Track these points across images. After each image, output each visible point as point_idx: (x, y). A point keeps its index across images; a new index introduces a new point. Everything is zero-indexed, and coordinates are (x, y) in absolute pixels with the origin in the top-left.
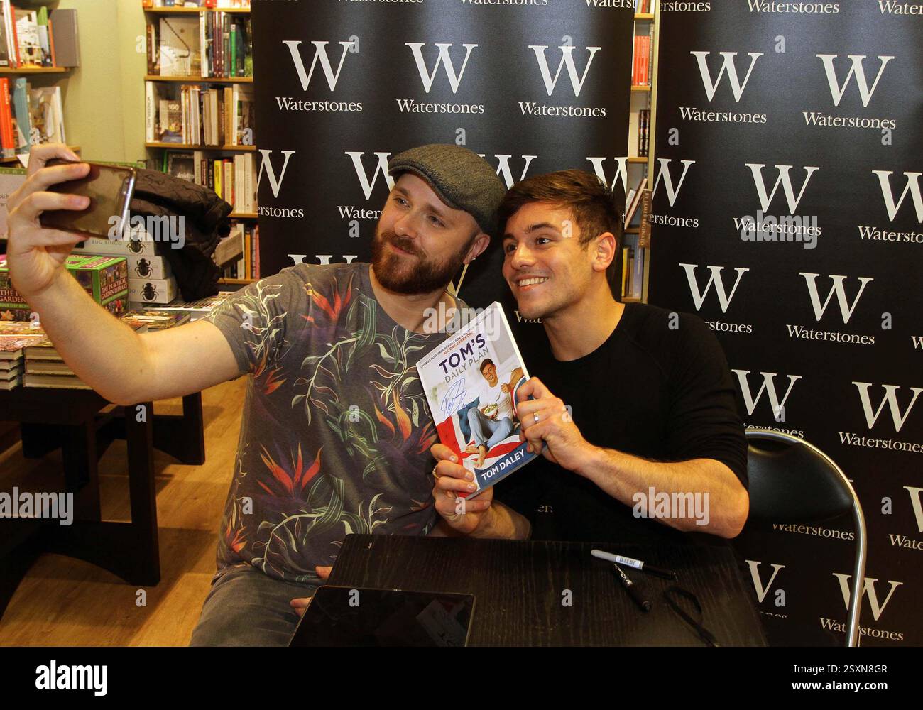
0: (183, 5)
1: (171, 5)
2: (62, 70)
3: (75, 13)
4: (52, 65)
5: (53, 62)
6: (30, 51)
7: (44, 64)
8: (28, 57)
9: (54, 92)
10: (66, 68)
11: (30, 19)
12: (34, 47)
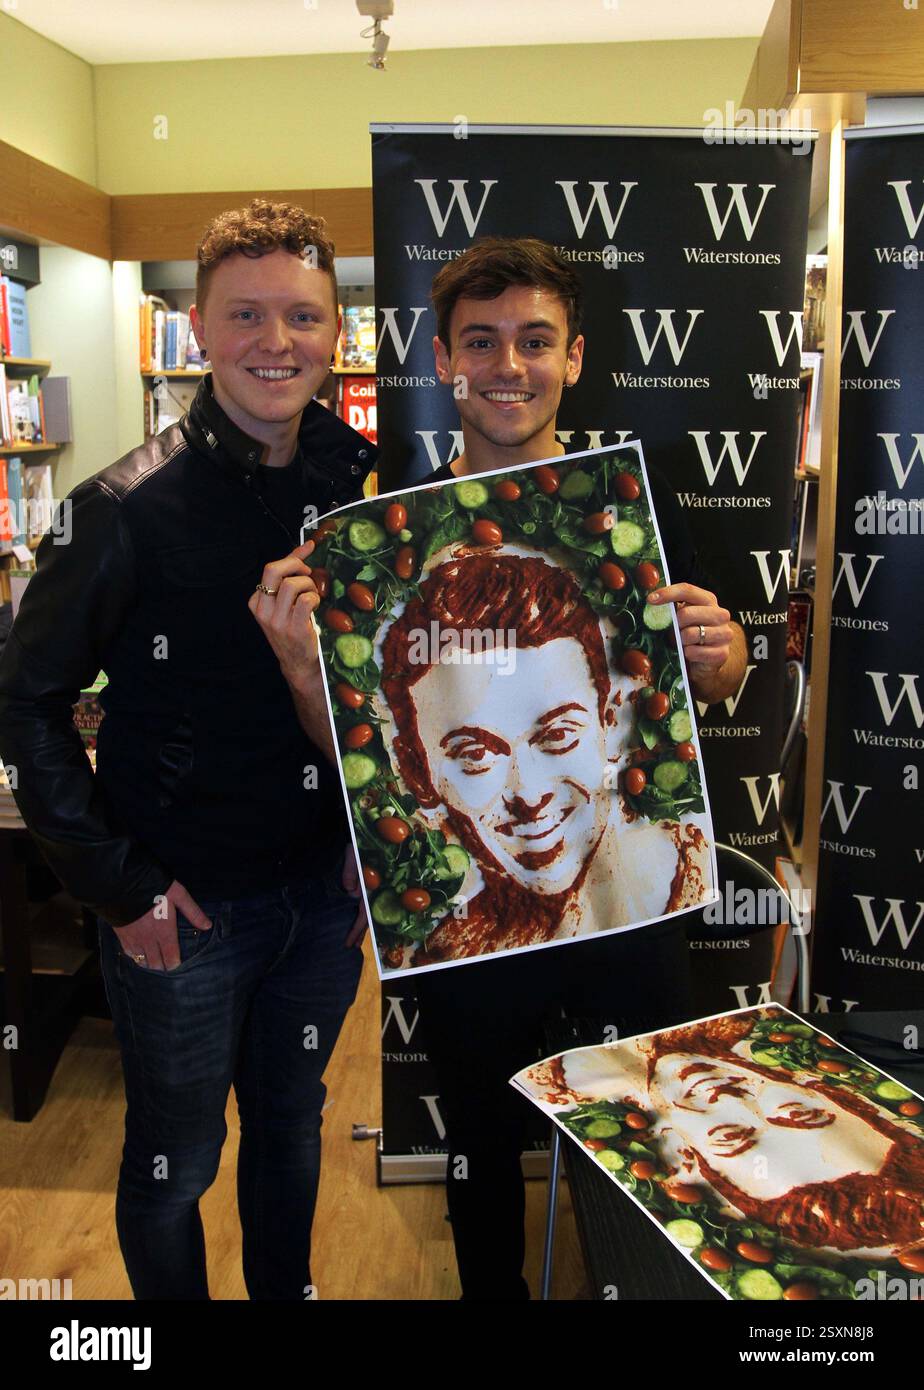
0: (184, 368)
1: (172, 368)
2: (53, 446)
3: (68, 381)
4: (42, 442)
5: (44, 439)
6: (21, 427)
7: (35, 440)
8: (19, 434)
9: (45, 471)
10: (57, 444)
11: (21, 391)
12: (25, 422)
